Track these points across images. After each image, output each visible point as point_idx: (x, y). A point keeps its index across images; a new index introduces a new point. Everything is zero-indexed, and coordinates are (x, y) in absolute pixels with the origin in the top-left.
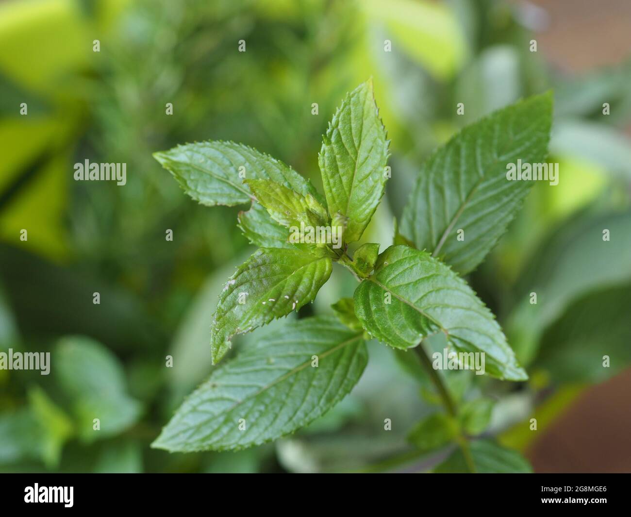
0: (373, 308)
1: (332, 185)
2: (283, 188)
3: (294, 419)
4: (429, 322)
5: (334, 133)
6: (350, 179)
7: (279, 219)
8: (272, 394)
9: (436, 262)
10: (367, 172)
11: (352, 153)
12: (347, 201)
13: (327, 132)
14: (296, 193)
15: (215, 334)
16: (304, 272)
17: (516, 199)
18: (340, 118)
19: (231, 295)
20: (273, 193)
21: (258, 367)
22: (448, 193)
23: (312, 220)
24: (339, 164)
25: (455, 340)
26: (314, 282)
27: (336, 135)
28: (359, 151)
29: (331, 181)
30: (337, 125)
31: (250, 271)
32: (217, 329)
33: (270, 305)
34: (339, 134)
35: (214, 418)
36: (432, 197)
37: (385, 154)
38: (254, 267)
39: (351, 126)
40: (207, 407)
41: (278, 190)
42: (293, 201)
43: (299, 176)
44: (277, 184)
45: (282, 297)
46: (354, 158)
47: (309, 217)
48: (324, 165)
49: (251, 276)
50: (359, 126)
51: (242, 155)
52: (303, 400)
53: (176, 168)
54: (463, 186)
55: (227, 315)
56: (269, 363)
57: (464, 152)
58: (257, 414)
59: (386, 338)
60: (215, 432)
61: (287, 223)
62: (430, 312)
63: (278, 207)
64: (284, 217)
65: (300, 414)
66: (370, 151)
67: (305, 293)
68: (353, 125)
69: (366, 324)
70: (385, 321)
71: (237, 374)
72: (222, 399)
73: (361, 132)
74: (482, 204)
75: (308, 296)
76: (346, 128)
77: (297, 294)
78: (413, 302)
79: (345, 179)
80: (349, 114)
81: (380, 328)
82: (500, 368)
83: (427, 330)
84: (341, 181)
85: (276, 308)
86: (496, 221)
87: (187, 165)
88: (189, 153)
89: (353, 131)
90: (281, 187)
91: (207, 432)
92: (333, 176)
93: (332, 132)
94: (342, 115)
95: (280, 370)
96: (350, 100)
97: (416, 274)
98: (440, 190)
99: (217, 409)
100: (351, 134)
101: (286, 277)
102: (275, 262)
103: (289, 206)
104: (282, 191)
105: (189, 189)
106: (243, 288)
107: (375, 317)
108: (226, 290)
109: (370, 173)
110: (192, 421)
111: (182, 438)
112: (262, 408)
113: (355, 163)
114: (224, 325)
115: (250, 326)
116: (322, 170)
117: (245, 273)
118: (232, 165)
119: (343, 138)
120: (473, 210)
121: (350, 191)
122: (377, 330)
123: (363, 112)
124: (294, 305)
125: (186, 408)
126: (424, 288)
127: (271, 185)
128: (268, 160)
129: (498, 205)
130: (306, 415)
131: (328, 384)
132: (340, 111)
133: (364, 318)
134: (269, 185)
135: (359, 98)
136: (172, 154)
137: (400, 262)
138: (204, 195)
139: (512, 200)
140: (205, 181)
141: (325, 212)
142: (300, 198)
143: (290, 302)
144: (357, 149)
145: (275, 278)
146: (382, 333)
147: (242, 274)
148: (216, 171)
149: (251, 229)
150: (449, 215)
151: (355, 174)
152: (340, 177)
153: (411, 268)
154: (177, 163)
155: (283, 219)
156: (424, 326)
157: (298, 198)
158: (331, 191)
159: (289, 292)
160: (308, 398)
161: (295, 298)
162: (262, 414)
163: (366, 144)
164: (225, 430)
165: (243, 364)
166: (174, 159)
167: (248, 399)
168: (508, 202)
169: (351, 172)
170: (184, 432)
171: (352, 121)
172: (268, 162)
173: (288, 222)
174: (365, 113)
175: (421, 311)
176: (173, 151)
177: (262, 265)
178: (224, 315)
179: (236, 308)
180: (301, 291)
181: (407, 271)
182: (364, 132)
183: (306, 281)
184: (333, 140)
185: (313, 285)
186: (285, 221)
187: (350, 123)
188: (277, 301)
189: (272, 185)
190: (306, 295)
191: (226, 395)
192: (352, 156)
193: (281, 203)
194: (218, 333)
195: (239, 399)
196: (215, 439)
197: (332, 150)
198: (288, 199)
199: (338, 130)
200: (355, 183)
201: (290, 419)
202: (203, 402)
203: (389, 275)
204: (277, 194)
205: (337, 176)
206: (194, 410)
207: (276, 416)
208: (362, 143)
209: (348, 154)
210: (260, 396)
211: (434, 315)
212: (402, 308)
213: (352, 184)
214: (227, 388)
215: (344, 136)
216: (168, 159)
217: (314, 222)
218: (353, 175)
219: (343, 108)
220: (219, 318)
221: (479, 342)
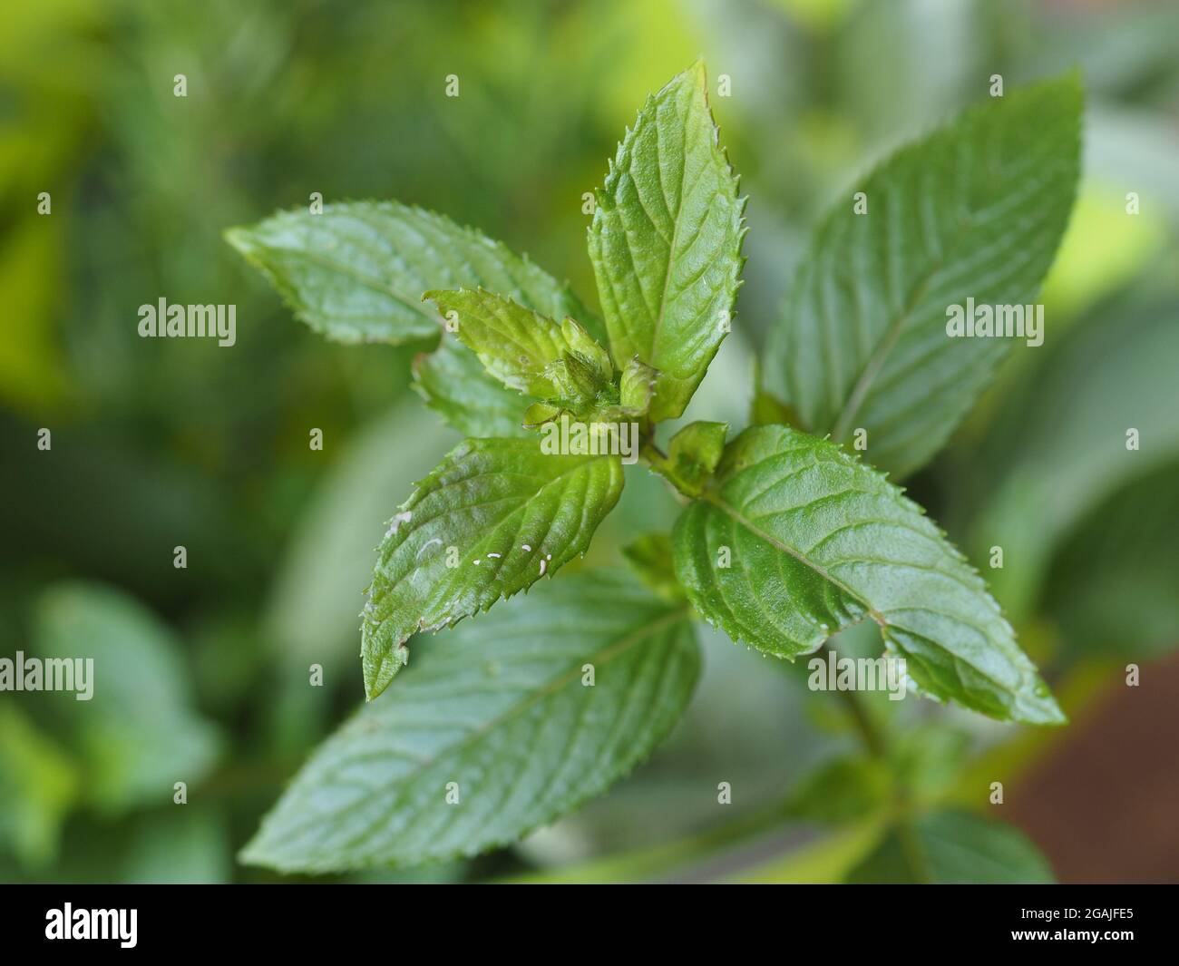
1: (618, 296)
2: (511, 308)
3: (548, 797)
4: (840, 597)
5: (621, 183)
6: (658, 283)
7: (504, 375)
8: (497, 741)
9: (854, 464)
10: (696, 268)
11: (661, 227)
12: (653, 330)
13: (606, 182)
14: (541, 316)
15: (371, 633)
16: (562, 491)
18: (634, 151)
19: (404, 545)
20: (490, 318)
22: (864, 296)
23: (578, 378)
24: (634, 250)
25: (901, 638)
26: (585, 513)
27: (626, 187)
28: (677, 222)
29: (617, 287)
30: (628, 165)
31: (444, 491)
32: (374, 623)
33: (491, 566)
34: (631, 186)
35: (373, 795)
36: (831, 306)
37: (736, 228)
38: (451, 482)
39: (657, 167)
40: (357, 772)
41: (500, 312)
42: (533, 334)
43: (544, 275)
44: (498, 299)
45: (515, 547)
46: (666, 237)
47: (571, 371)
48: (600, 253)
49: (447, 502)
50: (676, 167)
51: (420, 231)
52: (564, 756)
53: (274, 263)
54: (896, 279)
55: (397, 589)
56: (488, 674)
57: (896, 205)
59: (747, 632)
60: (377, 827)
61: (521, 384)
62: (843, 573)
63: (503, 348)
64: (515, 369)
65: (559, 786)
66: (703, 220)
67: (566, 536)
68: (663, 165)
69: (702, 601)
70: (744, 594)
72: (388, 755)
73: (681, 178)
75: (574, 542)
76: (646, 172)
77: (549, 539)
78: (804, 550)
79: (646, 284)
80: (653, 139)
81: (733, 610)
82: (1004, 699)
83: (837, 614)
84: (638, 288)
85: (504, 574)
87: (300, 255)
88: (303, 230)
89: (663, 179)
90: (508, 305)
91: (358, 826)
92: (620, 277)
93: (616, 180)
94: (637, 142)
95: (512, 688)
96: (655, 110)
97: (809, 488)
98: (846, 289)
99: (378, 776)
100: (660, 184)
101: (523, 502)
102: (499, 469)
103: (527, 345)
104: (509, 314)
105: (306, 308)
106: (428, 529)
107: (721, 584)
108: (393, 535)
109: (702, 271)
110: (327, 803)
111: (306, 840)
112: (476, 774)
113: (668, 248)
114: (391, 612)
115: (447, 615)
116: (596, 264)
117: (434, 496)
118: (396, 253)
119: (641, 192)
121: (659, 307)
122: (727, 614)
123: (684, 136)
124: (543, 564)
125: (312, 774)
126: (829, 520)
127: (485, 302)
128: (475, 242)
130: (572, 787)
131: (618, 720)
132: (634, 134)
133: (697, 587)
134: (481, 300)
135: (675, 104)
136: (268, 233)
137: (773, 462)
138: (338, 319)
140: (339, 290)
141: (606, 359)
142: (550, 329)
143: (535, 558)
144: (672, 216)
145: (500, 505)
146: (738, 621)
147: (427, 498)
148: (363, 266)
149: (441, 392)
150: (868, 343)
151: (670, 271)
152: (636, 279)
153: (799, 475)
154: (277, 253)
155: (514, 374)
156: (830, 606)
157: (545, 328)
158: (616, 310)
159: (531, 536)
161: (544, 549)
162: (476, 787)
163: (693, 204)
164: (397, 823)
165: (432, 678)
166: (272, 242)
167: (446, 753)
169: (659, 267)
170: (311, 826)
171: (661, 157)
172: (474, 247)
173: (524, 381)
174: (689, 137)
175: (824, 571)
176: (269, 224)
177: (468, 477)
178: (390, 590)
179: (416, 573)
180: (557, 534)
181: (789, 483)
182: (688, 179)
183: (566, 509)
184: (619, 197)
185: (584, 520)
186: (517, 379)
187: (657, 160)
188: (505, 556)
189: (487, 302)
190: (569, 542)
191: (400, 745)
192: (662, 232)
193: (507, 340)
194: (378, 632)
195: (426, 755)
196: (376, 842)
197: (617, 219)
198: (523, 331)
199: (629, 176)
200: (670, 291)
201: (538, 798)
202: (348, 762)
203: (748, 489)
204: (498, 321)
205: (629, 277)
206: (330, 780)
207: (507, 792)
208: (683, 204)
209: (653, 228)
210: (470, 749)
211: (854, 580)
212: (780, 565)
213: (662, 294)
214: (400, 729)
215: (645, 189)
216: (255, 242)
217: (581, 382)
218: (665, 273)
219: (641, 128)
220: (379, 598)
221: (955, 641)
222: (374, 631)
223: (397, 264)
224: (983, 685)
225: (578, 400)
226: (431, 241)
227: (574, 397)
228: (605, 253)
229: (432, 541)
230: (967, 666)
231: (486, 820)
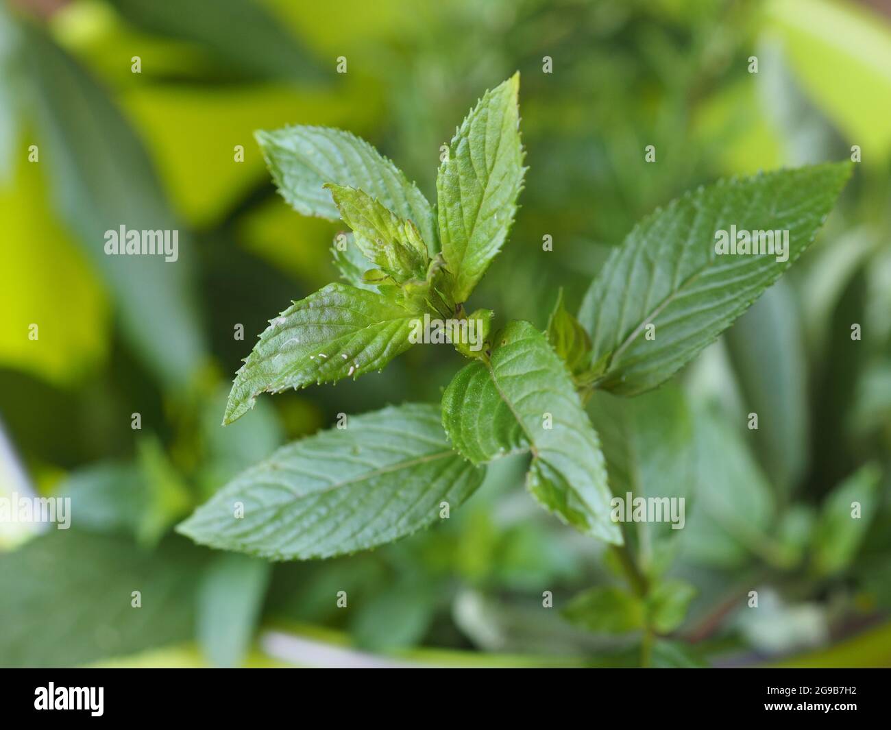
0: (467, 400)
1: (448, 216)
2: (376, 206)
3: (359, 536)
4: (520, 433)
5: (461, 143)
6: (473, 213)
7: (365, 247)
8: (343, 495)
9: (551, 351)
10: (493, 208)
11: (480, 177)
12: (466, 244)
13: (452, 141)
14: (395, 215)
15: (238, 385)
16: (382, 329)
17: (743, 300)
18: (472, 125)
19: (276, 337)
20: (364, 209)
21: (337, 455)
22: (658, 272)
23: (401, 258)
24: (462, 188)
25: (543, 467)
26: (389, 345)
27: (463, 147)
28: (490, 176)
29: (449, 210)
30: (467, 134)
31: (310, 311)
32: (242, 379)
33: (318, 361)
34: (467, 146)
35: (263, 510)
36: (635, 273)
37: (518, 185)
38: (316, 307)
39: (484, 137)
40: (260, 494)
41: (369, 207)
42: (388, 226)
43: (423, 197)
44: (369, 198)
45: (338, 354)
46: (482, 184)
47: (397, 253)
48: (442, 186)
49: (309, 318)
50: (495, 140)
51: (360, 153)
52: (378, 514)
53: (275, 155)
54: (681, 266)
55: (264, 363)
56: (354, 452)
57: (699, 220)
58: (313, 518)
59: (463, 443)
60: (258, 529)
61: (372, 256)
62: (526, 420)
63: (368, 231)
64: (372, 246)
65: (368, 531)
66: (503, 177)
67: (372, 356)
68: (488, 138)
69: (448, 420)
70: (473, 422)
71: (308, 457)
72: (279, 487)
73: (497, 148)
74: (697, 297)
75: (376, 362)
76: (478, 140)
77: (361, 356)
78: (513, 401)
79: (467, 212)
80: (485, 120)
81: (462, 430)
82: (590, 520)
83: (512, 443)
84: (461, 214)
85: (325, 369)
86: (706, 325)
87: (291, 153)
88: (297, 138)
89: (487, 146)
90: (374, 204)
91: (247, 527)
92: (451, 204)
93: (459, 141)
94: (476, 118)
95: (364, 465)
96: (489, 101)
97: (528, 367)
98: (650, 267)
99: (269, 499)
100: (484, 150)
101: (356, 330)
102: (348, 306)
103: (383, 233)
104: (374, 209)
105: (285, 187)
106: (294, 331)
107: (463, 412)
108: (271, 330)
109: (497, 210)
111: (216, 528)
112: (323, 511)
113: (483, 192)
114: (255, 376)
115: (282, 384)
116: (439, 192)
117: (303, 312)
118: (345, 165)
119: (473, 152)
120: (683, 303)
121: (471, 229)
122: (458, 431)
123: (503, 122)
124: (352, 369)
125: (232, 487)
126: (530, 387)
127: (361, 199)
128: (388, 167)
129: (717, 303)
130: (376, 534)
131: (418, 499)
132: (474, 113)
133: (449, 411)
134: (359, 197)
135: (500, 100)
136: (277, 136)
137: (517, 345)
138: (301, 199)
139: (736, 300)
140: (308, 181)
141: (425, 251)
142: (399, 225)
143: (348, 364)
144: (488, 172)
145: (341, 329)
146: (462, 436)
147: (299, 312)
148: (326, 170)
149: (349, 259)
150: (651, 303)
151: (482, 207)
152: (461, 208)
153: (525, 355)
154: (278, 149)
155: (370, 249)
156: (511, 436)
157: (396, 224)
158: (446, 225)
159: (350, 352)
160: (386, 512)
161: (355, 361)
162: (322, 520)
163: (500, 167)
164: (269, 530)
165: (320, 447)
166: (278, 143)
167: (312, 495)
168: (730, 302)
169: (475, 204)
170: (221, 520)
171: (488, 132)
172: (388, 170)
173: (375, 254)
174: (505, 123)
175: (519, 416)
176: (280, 132)
177: (328, 306)
178: (260, 362)
179: (278, 356)
180: (367, 353)
181: (519, 359)
182: (500, 151)
183: (379, 341)
184: (458, 152)
185: (387, 349)
186: (371, 252)
187: (485, 134)
188: (331, 357)
189: (362, 198)
190: (374, 360)
191: (287, 483)
192: (481, 181)
193: (373, 227)
195: (301, 492)
196: (254, 538)
197: (455, 167)
198: (381, 222)
199: (467, 140)
200: (479, 221)
201: (353, 535)
202: (256, 486)
203: (501, 359)
204: (368, 213)
205: (457, 205)
206: (242, 495)
207: (337, 526)
208: (495, 165)
209: (476, 177)
210: (326, 496)
211: (529, 425)
212: (497, 407)
213: (475, 221)
214: (292, 473)
215: (474, 150)
216: (269, 141)
217: (403, 261)
218: (479, 207)
219: (479, 110)
220: (251, 366)
221: (574, 477)
222: (241, 384)
224: (580, 508)
225: (400, 273)
226: (365, 161)
227: (398, 270)
228: (445, 187)
229: (293, 339)
230: (576, 494)
231: (319, 541)
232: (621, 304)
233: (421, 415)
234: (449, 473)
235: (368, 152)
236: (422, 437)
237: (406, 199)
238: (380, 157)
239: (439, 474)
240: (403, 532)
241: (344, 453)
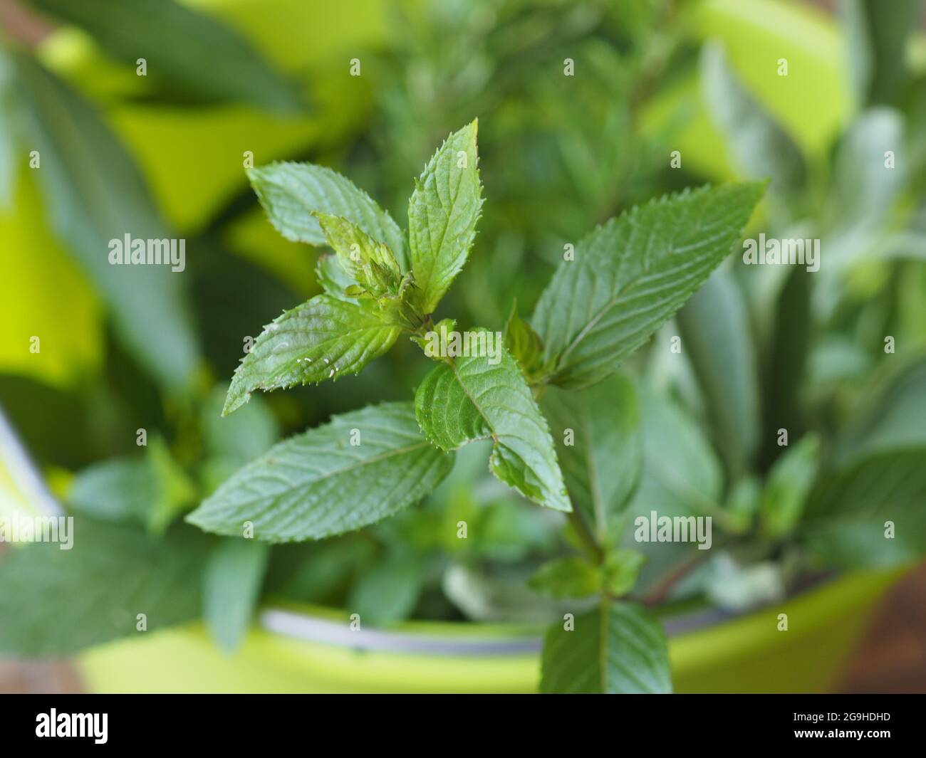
0: (436, 397)
1: (418, 240)
2: (356, 231)
3: (347, 519)
4: (482, 423)
5: (429, 178)
6: (439, 237)
7: (346, 266)
8: (331, 485)
9: (506, 353)
10: (456, 233)
11: (445, 207)
12: (433, 263)
13: (421, 176)
14: (372, 239)
17: (672, 304)
18: (438, 162)
19: (270, 341)
20: (345, 234)
21: (325, 450)
22: (600, 282)
23: (377, 276)
24: (430, 216)
25: (502, 450)
27: (431, 181)
28: (454, 206)
29: (419, 235)
30: (434, 169)
31: (298, 319)
32: (240, 377)
33: (304, 365)
34: (434, 180)
35: (262, 500)
36: (580, 284)
37: (476, 214)
38: (304, 317)
39: (449, 173)
40: (258, 486)
41: (350, 232)
42: (366, 248)
43: (394, 224)
44: (350, 224)
45: (321, 359)
46: (447, 213)
47: (373, 271)
48: (413, 214)
49: (298, 325)
50: (458, 176)
51: (340, 187)
52: (362, 500)
53: (265, 189)
54: (620, 275)
55: (258, 363)
56: (339, 447)
57: (635, 235)
58: (306, 505)
59: (434, 434)
61: (352, 273)
62: (487, 412)
64: (352, 265)
65: (354, 515)
66: (465, 207)
67: (350, 361)
68: (452, 175)
69: (421, 415)
70: (442, 415)
71: (299, 453)
72: (275, 480)
73: (459, 182)
74: (633, 303)
76: (443, 175)
77: (341, 360)
78: (475, 396)
79: (434, 236)
80: (449, 158)
81: (433, 422)
82: (544, 492)
83: (476, 432)
84: (429, 238)
85: (310, 371)
86: (641, 327)
87: (279, 188)
88: (284, 174)
89: (451, 181)
90: (354, 229)
92: (420, 230)
93: (427, 176)
94: (442, 157)
95: (349, 458)
96: (452, 142)
98: (592, 277)
99: (267, 491)
100: (448, 183)
101: (338, 336)
102: (331, 316)
104: (354, 233)
105: (274, 216)
106: (284, 336)
107: (433, 408)
108: (266, 335)
109: (459, 235)
110: (237, 499)
111: (221, 517)
112: (314, 499)
113: (447, 219)
116: (411, 220)
117: (292, 320)
118: (326, 196)
119: (438, 185)
120: (622, 308)
121: (438, 251)
122: (430, 424)
124: (332, 372)
125: (233, 482)
126: (489, 384)
127: (343, 225)
128: (364, 198)
129: (650, 307)
130: (361, 516)
131: (396, 486)
132: (440, 153)
133: (421, 407)
134: (341, 223)
135: (462, 141)
136: (267, 173)
138: (289, 227)
139: (667, 304)
140: (294, 211)
141: (398, 270)
142: (375, 247)
143: (329, 368)
144: (452, 203)
145: (325, 335)
146: (433, 428)
147: (288, 320)
148: (309, 201)
149: (331, 277)
151: (446, 233)
152: (429, 233)
154: (268, 184)
155: (351, 267)
156: (475, 426)
157: (373, 247)
158: (416, 247)
159: (332, 356)
160: (369, 498)
161: (336, 364)
162: (314, 507)
163: (463, 199)
164: (268, 517)
165: (310, 443)
166: (268, 178)
167: (303, 486)
168: (661, 307)
169: (441, 229)
170: (225, 510)
171: (451, 169)
172: (364, 201)
173: (355, 272)
175: (480, 409)
177: (314, 316)
179: (270, 358)
180: (346, 359)
182: (462, 184)
183: (356, 348)
184: (427, 185)
185: (364, 356)
186: (352, 271)
187: (449, 170)
188: (314, 362)
190: (351, 365)
191: (281, 476)
192: (446, 209)
195: (295, 483)
197: (424, 198)
198: (361, 245)
199: (434, 175)
200: (444, 244)
201: (342, 518)
202: (255, 480)
204: (349, 237)
205: (425, 230)
206: (243, 487)
207: (327, 512)
208: (458, 196)
209: (441, 207)
210: (316, 486)
211: (490, 417)
212: (462, 402)
213: (441, 243)
214: (286, 467)
215: (440, 184)
216: (259, 177)
217: (379, 278)
218: (444, 232)
219: (444, 150)
220: (248, 365)
221: (529, 457)
223: (326, 203)
224: (535, 483)
225: (376, 288)
226: (343, 193)
227: (375, 286)
228: (415, 215)
229: (284, 343)
230: (531, 471)
231: (312, 524)
232: (568, 310)
233: (397, 412)
234: (423, 462)
235: (347, 185)
236: (399, 431)
237: (380, 225)
238: (356, 190)
239: (414, 463)
240: (385, 515)
241: (330, 448)
